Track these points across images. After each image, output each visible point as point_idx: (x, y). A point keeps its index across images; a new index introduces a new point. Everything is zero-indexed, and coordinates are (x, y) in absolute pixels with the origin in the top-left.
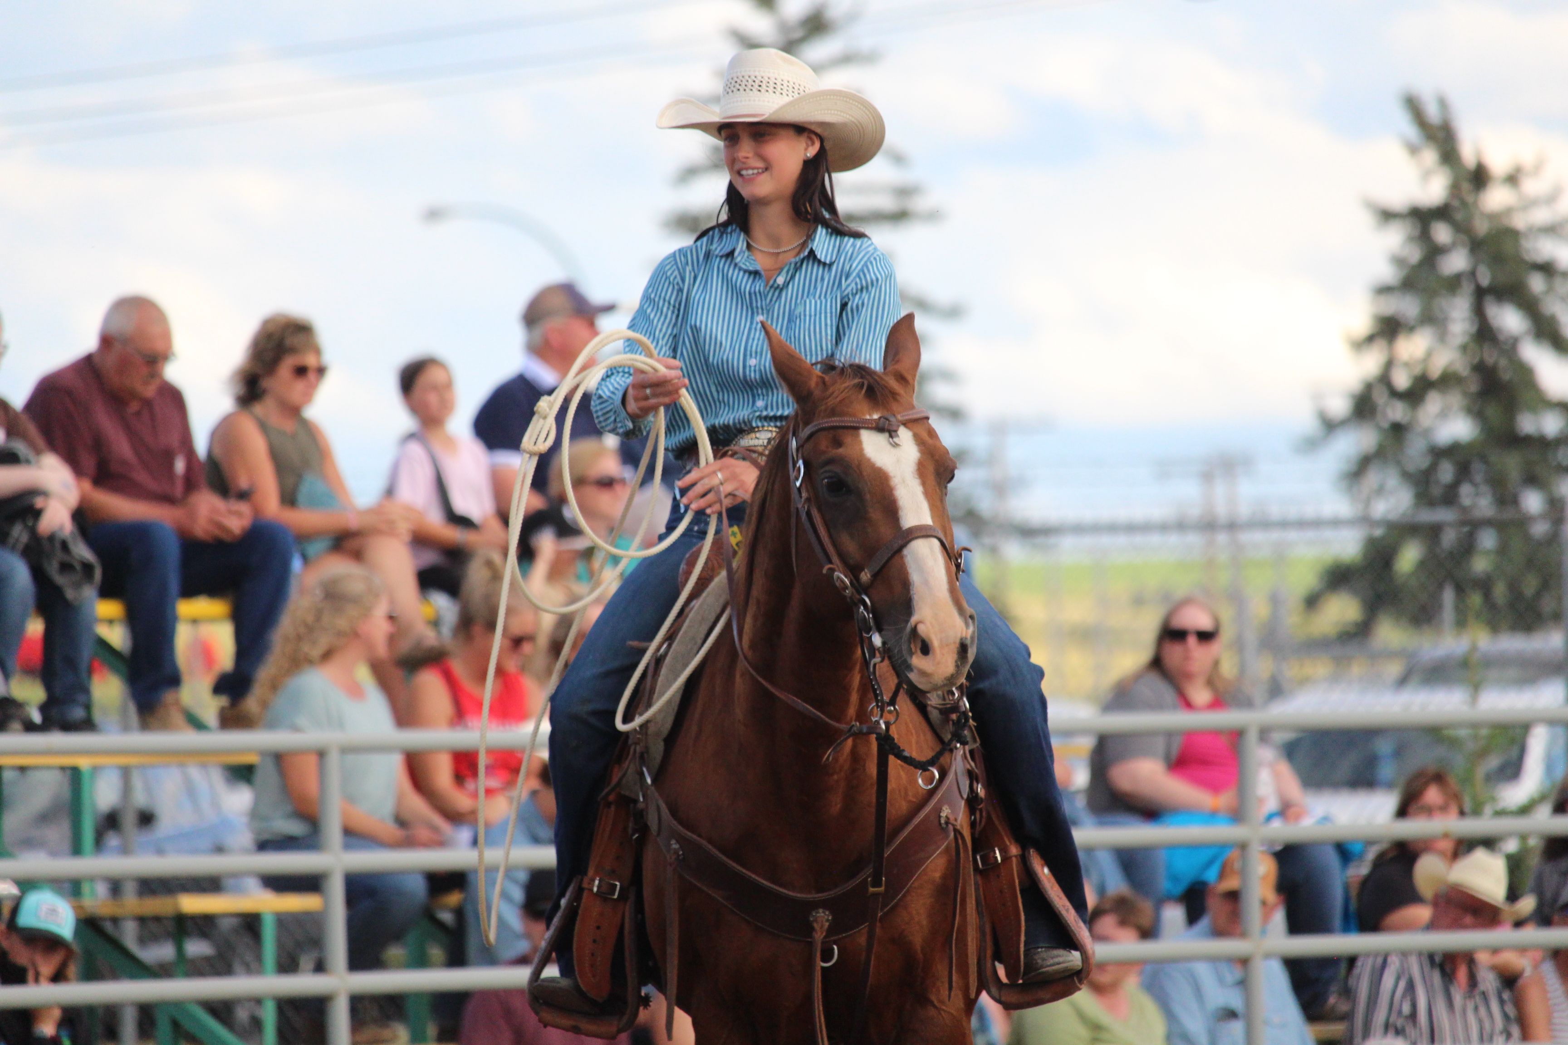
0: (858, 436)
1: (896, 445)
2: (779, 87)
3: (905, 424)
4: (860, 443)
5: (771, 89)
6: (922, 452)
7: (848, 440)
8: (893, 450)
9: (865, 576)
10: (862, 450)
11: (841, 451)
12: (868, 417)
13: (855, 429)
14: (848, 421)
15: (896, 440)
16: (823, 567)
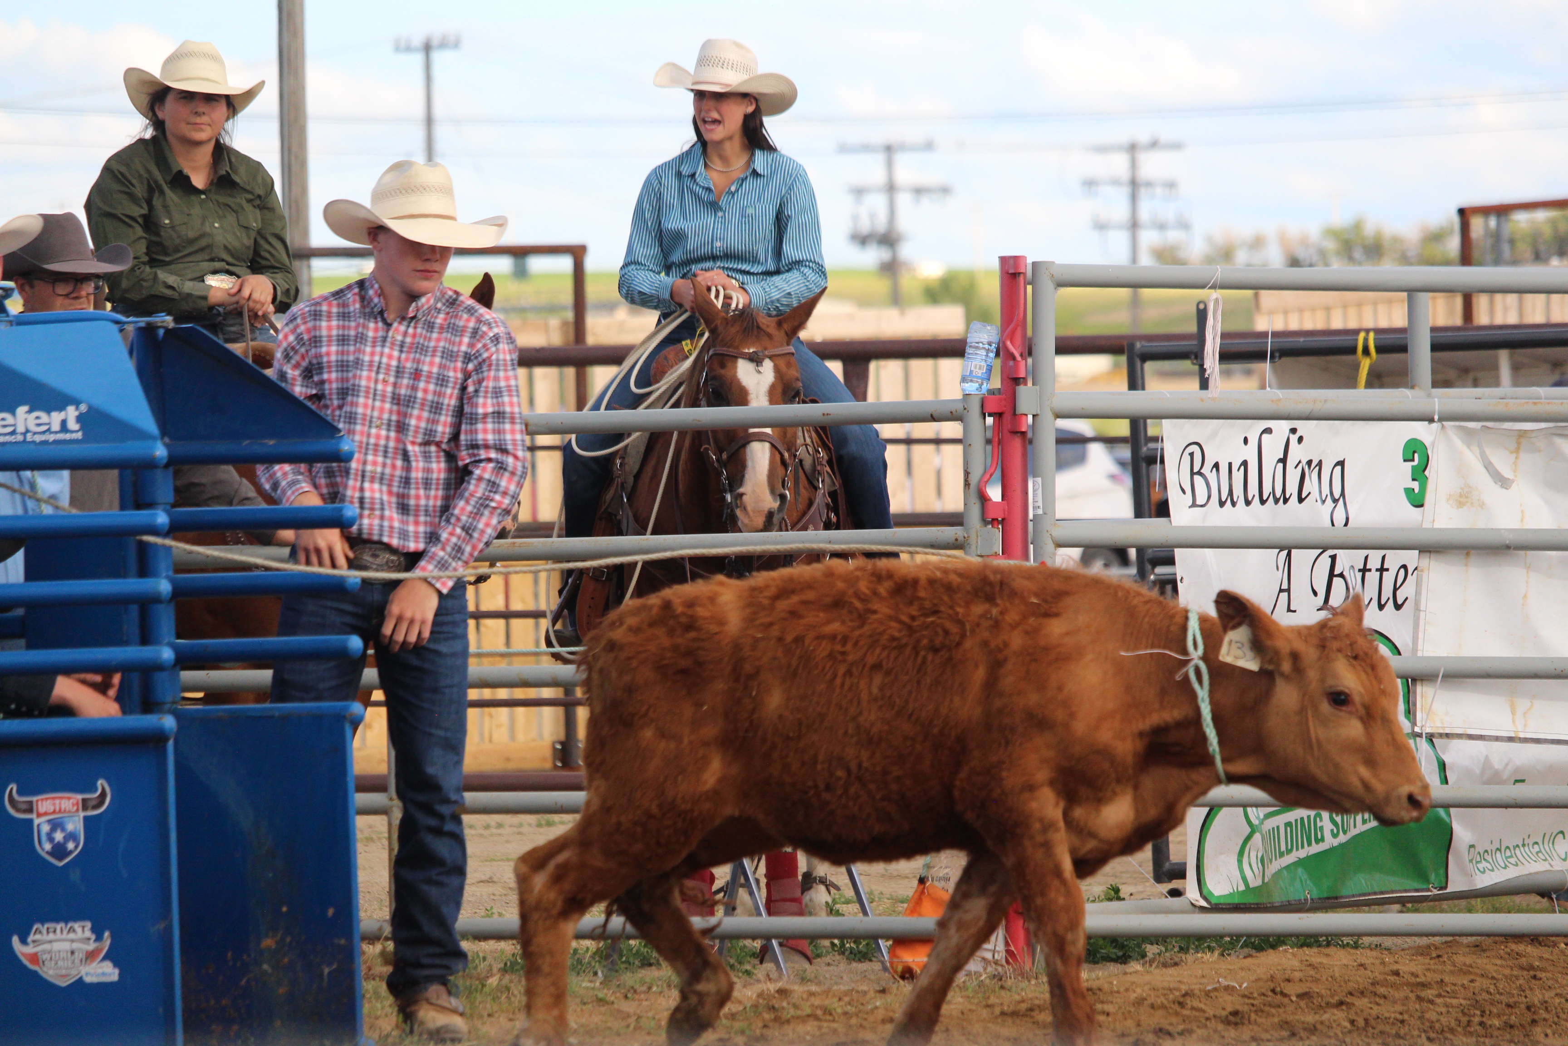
0: (735, 362)
1: (759, 372)
2: (735, 66)
3: (771, 358)
4: (735, 368)
5: (730, 67)
6: (776, 377)
7: (729, 364)
8: (757, 375)
9: (724, 456)
10: (736, 372)
11: (723, 371)
12: (747, 351)
13: (735, 358)
14: (731, 351)
15: (760, 368)
16: (701, 446)
